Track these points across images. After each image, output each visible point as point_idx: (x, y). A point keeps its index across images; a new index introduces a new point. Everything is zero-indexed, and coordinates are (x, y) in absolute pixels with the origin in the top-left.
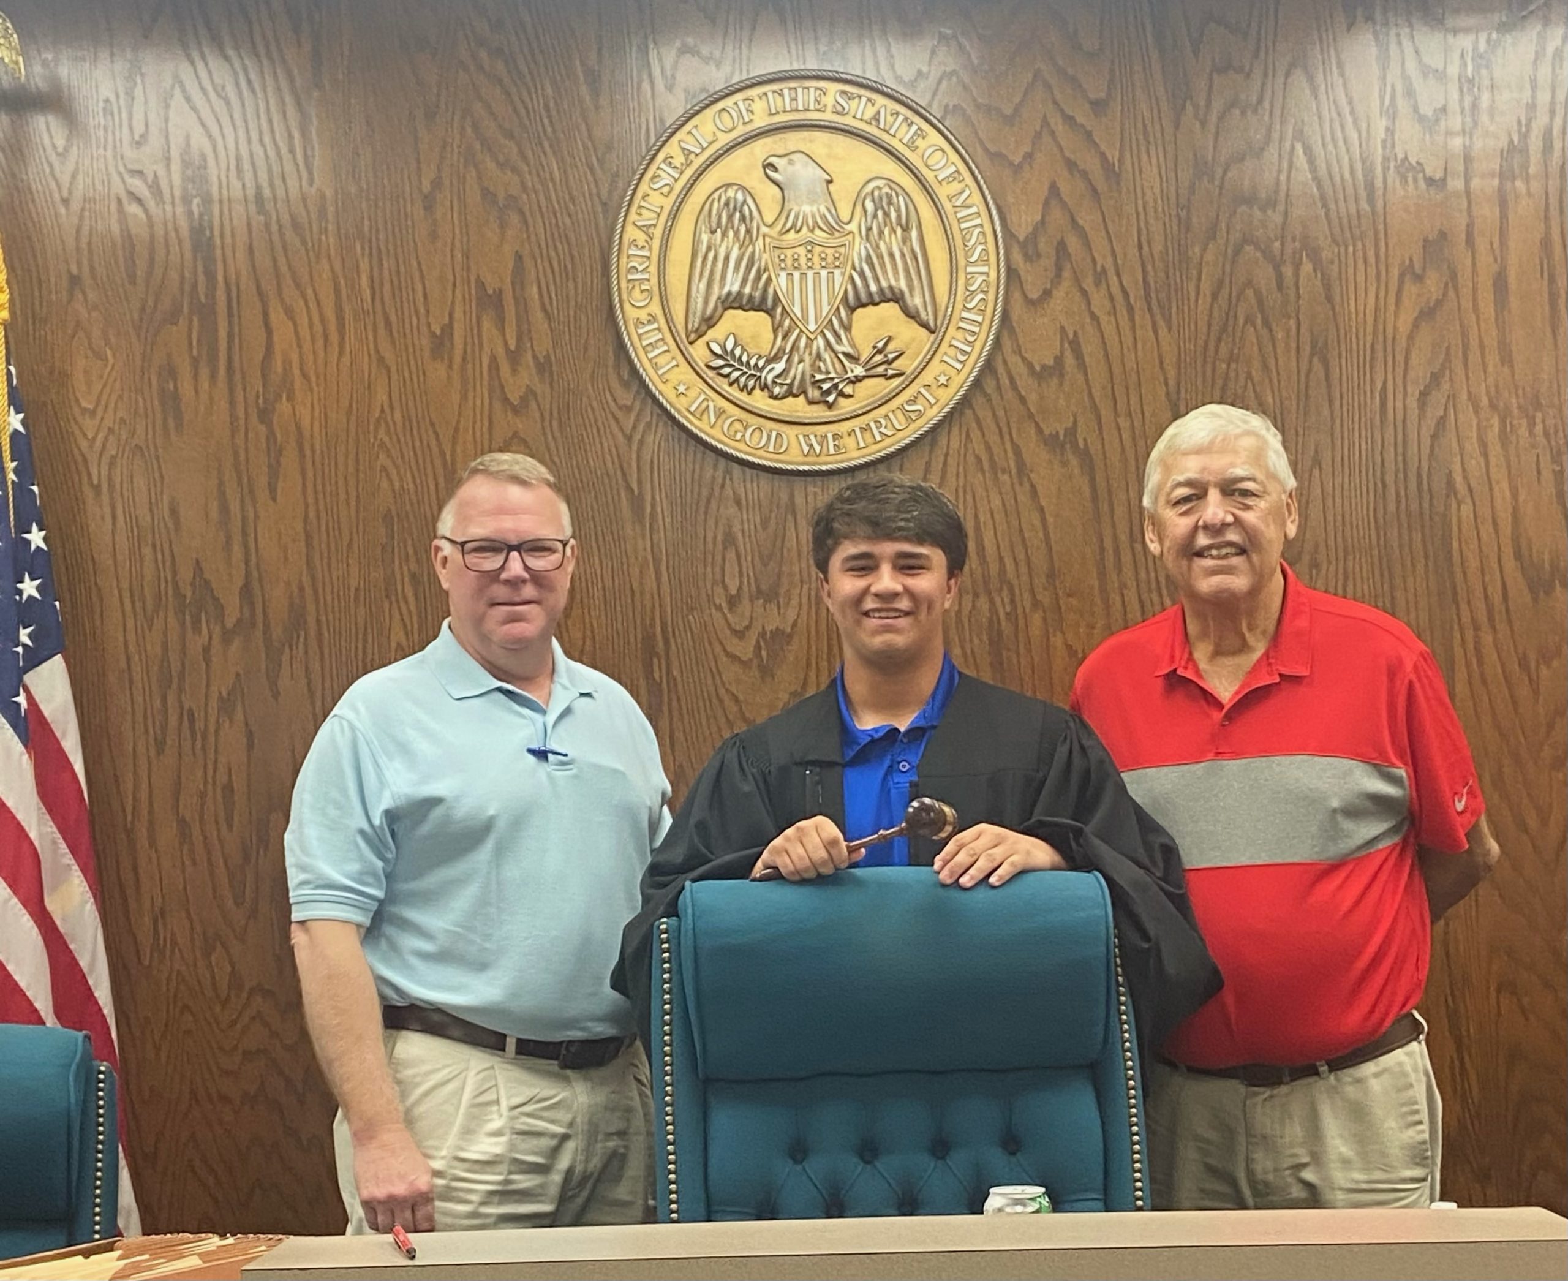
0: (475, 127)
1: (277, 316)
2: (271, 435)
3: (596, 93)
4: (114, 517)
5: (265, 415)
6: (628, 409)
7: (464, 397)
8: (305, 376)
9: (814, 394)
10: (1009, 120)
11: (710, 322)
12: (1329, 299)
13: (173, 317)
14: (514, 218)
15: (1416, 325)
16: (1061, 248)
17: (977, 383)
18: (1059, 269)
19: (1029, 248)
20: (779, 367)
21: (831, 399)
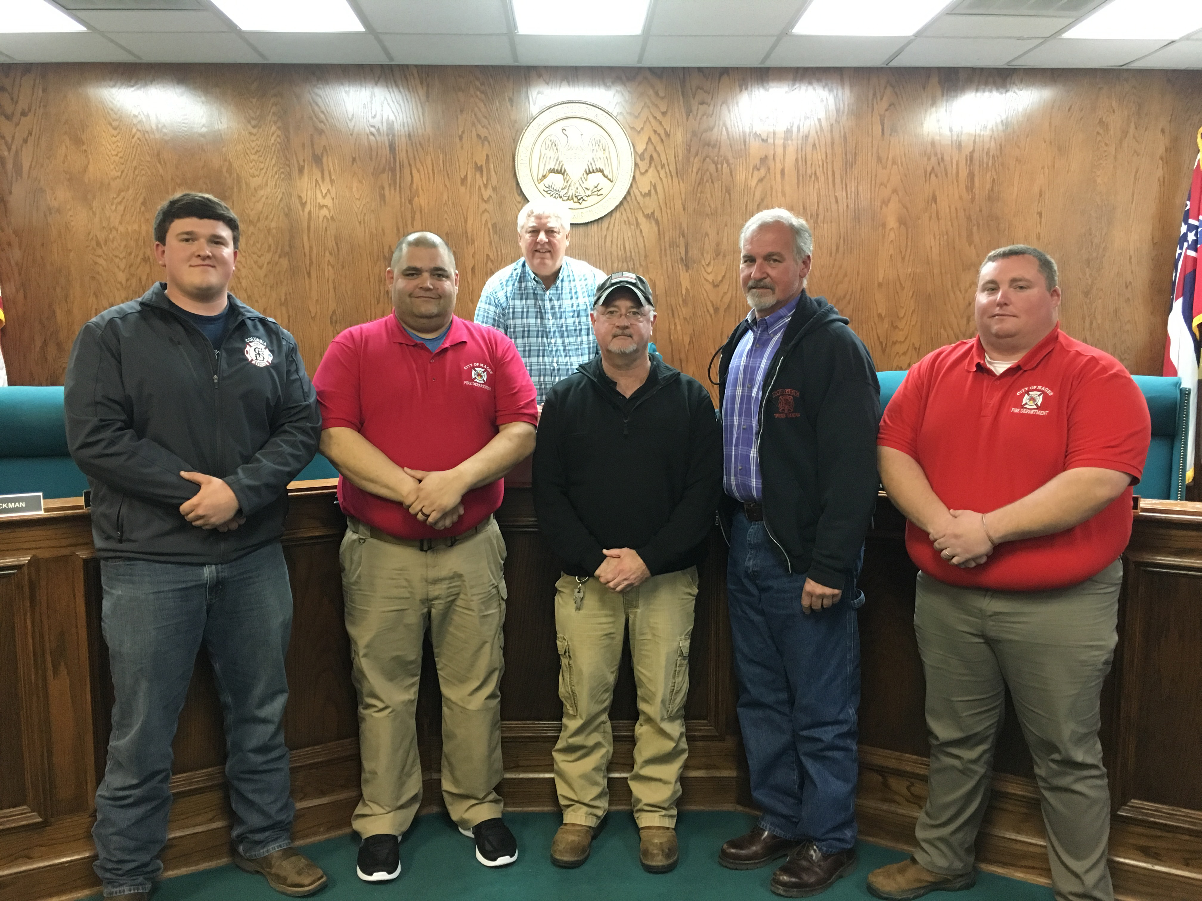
0: (475, 115)
1: (414, 171)
2: (412, 207)
3: (512, 106)
4: (365, 232)
5: (410, 202)
6: (519, 203)
7: (470, 197)
8: (423, 190)
9: (575, 200)
10: (637, 117)
11: (544, 177)
12: (731, 175)
13: (383, 171)
14: (486, 143)
15: (757, 184)
16: (651, 157)
17: (625, 198)
18: (650, 164)
19: (642, 157)
20: (565, 191)
21: (580, 201)
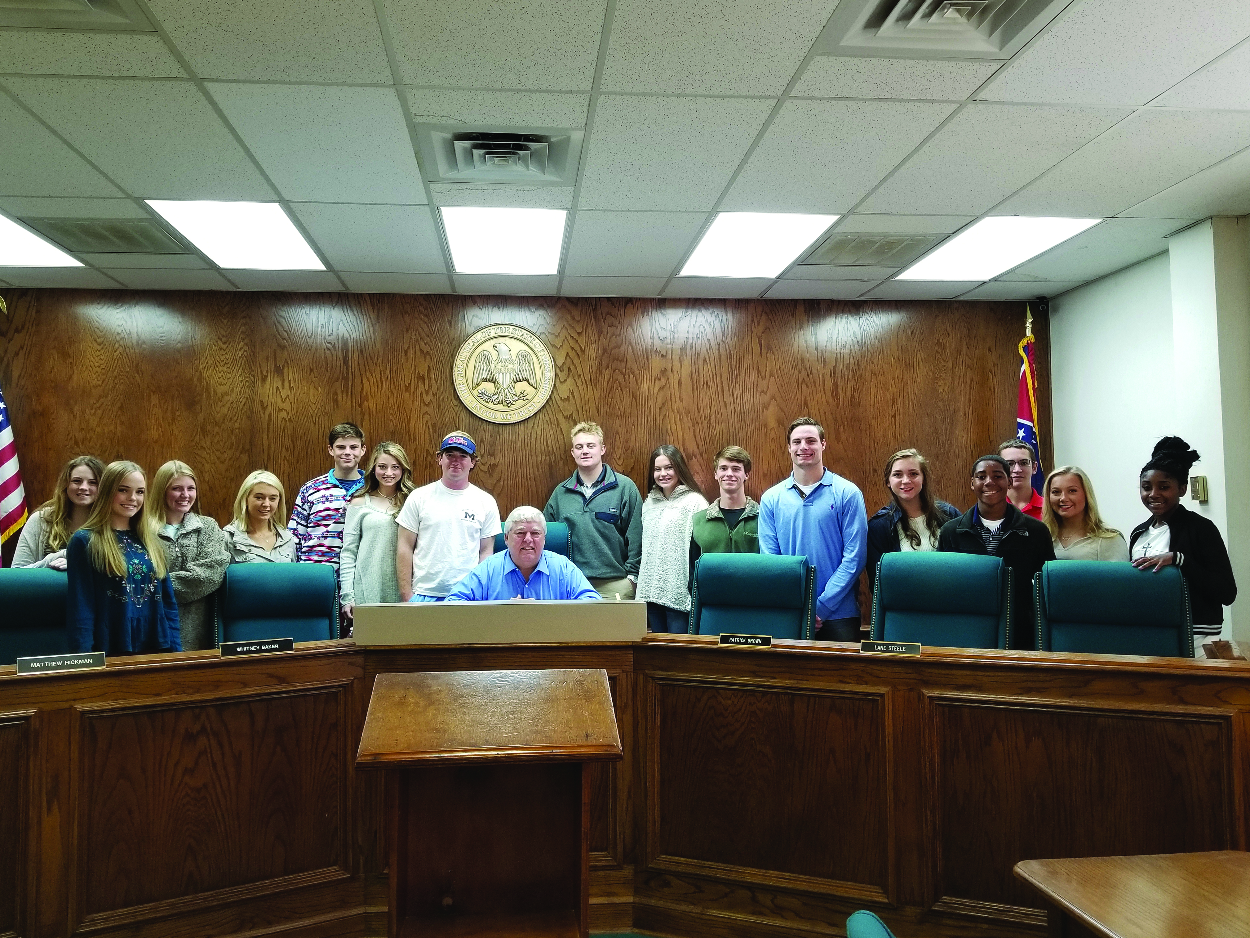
0: (419, 334)
1: (365, 380)
2: (362, 410)
3: (450, 327)
4: (319, 431)
5: (360, 405)
6: (457, 406)
7: (413, 402)
8: (371, 395)
9: (505, 404)
10: (557, 337)
11: (478, 385)
12: (637, 384)
13: (337, 380)
14: (428, 357)
15: (659, 391)
16: (569, 369)
17: (547, 402)
18: (569, 374)
19: (561, 369)
20: (496, 397)
21: (509, 405)
